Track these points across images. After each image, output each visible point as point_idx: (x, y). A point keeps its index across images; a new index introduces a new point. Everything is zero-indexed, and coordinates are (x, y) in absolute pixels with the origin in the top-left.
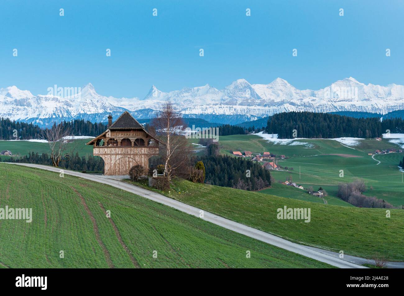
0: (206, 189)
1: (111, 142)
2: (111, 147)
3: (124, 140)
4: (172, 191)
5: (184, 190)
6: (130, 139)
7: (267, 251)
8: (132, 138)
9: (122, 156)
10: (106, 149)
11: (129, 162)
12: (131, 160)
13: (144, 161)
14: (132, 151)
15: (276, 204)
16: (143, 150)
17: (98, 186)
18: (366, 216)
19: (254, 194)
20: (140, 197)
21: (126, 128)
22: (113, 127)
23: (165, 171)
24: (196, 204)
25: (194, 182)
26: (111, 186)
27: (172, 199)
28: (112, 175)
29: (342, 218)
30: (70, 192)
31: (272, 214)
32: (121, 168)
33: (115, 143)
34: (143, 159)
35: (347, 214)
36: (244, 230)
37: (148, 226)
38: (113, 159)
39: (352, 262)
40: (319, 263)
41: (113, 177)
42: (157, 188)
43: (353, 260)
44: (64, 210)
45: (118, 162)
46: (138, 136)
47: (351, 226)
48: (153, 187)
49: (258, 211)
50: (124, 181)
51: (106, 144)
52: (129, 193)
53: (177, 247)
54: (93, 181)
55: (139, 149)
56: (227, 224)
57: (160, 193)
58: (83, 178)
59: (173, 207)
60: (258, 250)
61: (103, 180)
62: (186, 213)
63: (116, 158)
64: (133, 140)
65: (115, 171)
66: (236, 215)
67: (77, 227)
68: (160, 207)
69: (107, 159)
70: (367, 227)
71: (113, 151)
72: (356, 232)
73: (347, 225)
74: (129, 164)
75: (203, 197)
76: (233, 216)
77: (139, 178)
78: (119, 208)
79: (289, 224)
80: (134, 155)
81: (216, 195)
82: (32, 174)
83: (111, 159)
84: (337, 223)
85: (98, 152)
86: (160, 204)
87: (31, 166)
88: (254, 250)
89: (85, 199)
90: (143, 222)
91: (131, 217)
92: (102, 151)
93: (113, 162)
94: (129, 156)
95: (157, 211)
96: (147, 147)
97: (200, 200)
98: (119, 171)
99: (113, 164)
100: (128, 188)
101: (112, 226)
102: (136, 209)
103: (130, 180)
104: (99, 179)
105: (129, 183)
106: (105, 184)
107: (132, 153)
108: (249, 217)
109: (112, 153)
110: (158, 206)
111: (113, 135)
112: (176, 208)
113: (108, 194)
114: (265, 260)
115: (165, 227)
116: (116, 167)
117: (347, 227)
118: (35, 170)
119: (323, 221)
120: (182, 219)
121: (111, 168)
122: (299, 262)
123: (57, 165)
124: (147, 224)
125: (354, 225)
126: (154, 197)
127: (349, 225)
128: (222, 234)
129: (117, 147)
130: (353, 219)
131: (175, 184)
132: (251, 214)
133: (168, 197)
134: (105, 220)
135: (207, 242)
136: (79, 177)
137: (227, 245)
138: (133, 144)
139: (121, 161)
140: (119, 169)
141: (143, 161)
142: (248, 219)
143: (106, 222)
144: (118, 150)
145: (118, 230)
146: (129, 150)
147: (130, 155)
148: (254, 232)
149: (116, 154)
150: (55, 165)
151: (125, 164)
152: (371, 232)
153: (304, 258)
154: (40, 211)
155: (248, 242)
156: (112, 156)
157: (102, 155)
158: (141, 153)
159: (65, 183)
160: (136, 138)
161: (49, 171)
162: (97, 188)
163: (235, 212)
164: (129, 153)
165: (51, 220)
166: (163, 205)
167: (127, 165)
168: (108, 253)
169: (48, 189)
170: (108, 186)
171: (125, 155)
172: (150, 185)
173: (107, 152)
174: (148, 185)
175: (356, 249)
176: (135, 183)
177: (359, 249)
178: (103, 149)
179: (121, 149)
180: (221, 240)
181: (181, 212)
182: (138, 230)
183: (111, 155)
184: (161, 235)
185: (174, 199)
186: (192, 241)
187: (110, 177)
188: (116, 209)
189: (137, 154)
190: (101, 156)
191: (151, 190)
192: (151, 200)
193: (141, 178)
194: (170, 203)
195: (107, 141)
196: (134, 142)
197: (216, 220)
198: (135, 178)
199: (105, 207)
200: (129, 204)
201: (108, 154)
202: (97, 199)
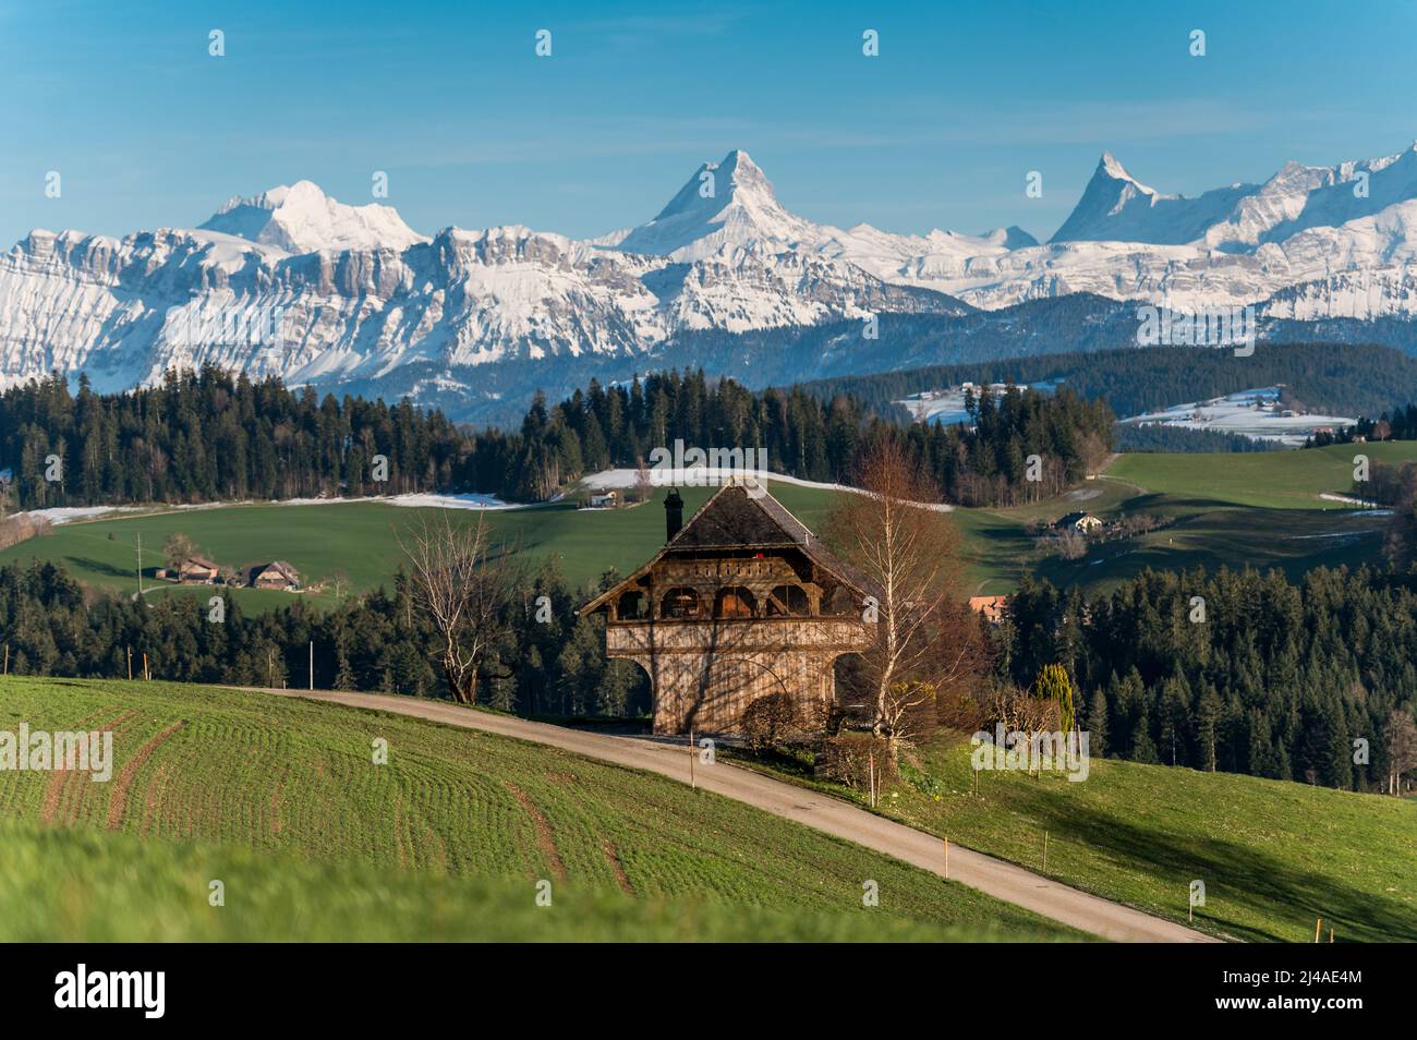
1: (675, 602)
2: (676, 623)
3: (726, 593)
4: (905, 793)
5: (962, 786)
6: (752, 587)
8: (759, 586)
10: (657, 632)
11: (748, 679)
12: (756, 670)
13: (808, 674)
14: (760, 636)
16: (804, 629)
17: (616, 779)
20: (770, 817)
22: (681, 541)
26: (666, 779)
27: (894, 821)
30: (500, 805)
32: (716, 702)
34: (802, 666)
42: (841, 784)
46: (779, 573)
51: (658, 610)
54: (599, 761)
55: (787, 627)
56: (1074, 910)
57: (851, 800)
58: (561, 750)
59: (889, 852)
62: (931, 873)
64: (762, 590)
65: (693, 717)
69: (661, 668)
71: (687, 636)
74: (748, 688)
77: (778, 747)
78: (675, 857)
80: (766, 650)
83: (676, 669)
85: (623, 644)
86: (838, 841)
87: (362, 705)
89: (553, 829)
92: (641, 639)
93: (684, 681)
94: (747, 657)
96: (817, 619)
98: (709, 717)
99: (685, 688)
100: (733, 785)
102: (740, 863)
103: (743, 752)
105: (740, 766)
106: (644, 772)
107: (759, 642)
109: (682, 645)
111: (681, 574)
113: (645, 810)
118: (378, 721)
121: (675, 705)
123: (469, 697)
126: (826, 818)
129: (700, 619)
133: (882, 816)
136: (546, 746)
138: (762, 608)
139: (715, 678)
141: (804, 675)
144: (704, 634)
147: (751, 650)
150: (458, 695)
156: (681, 658)
157: (641, 653)
158: (796, 640)
159: (487, 769)
160: (775, 585)
161: (433, 723)
162: (610, 789)
164: (746, 644)
169: (422, 795)
170: (656, 777)
171: (729, 651)
173: (658, 643)
176: (762, 767)
178: (646, 630)
179: (714, 629)
181: (907, 867)
183: (676, 652)
185: (899, 821)
188: (663, 864)
190: (637, 658)
191: (820, 792)
192: (810, 830)
195: (661, 598)
196: (769, 600)
197: (1039, 898)
198: (762, 743)
199: (622, 856)
201: (663, 651)
202: (603, 827)
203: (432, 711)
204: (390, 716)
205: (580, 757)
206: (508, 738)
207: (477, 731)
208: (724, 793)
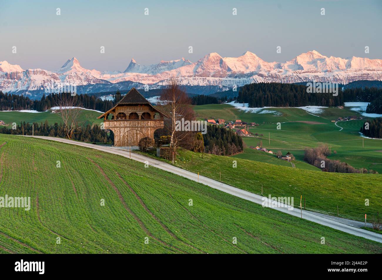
0: (207, 158)
1: (119, 116)
2: (120, 121)
3: (132, 114)
4: (178, 161)
5: (188, 159)
6: (138, 113)
7: (273, 216)
8: (139, 113)
9: (130, 128)
10: (115, 123)
11: (137, 134)
12: (138, 132)
13: (151, 133)
14: (139, 124)
15: (270, 172)
16: (149, 123)
17: (112, 157)
18: (350, 181)
19: (248, 162)
21: (134, 103)
22: (121, 102)
23: (171, 142)
24: (201, 172)
25: (195, 152)
26: (123, 157)
27: (180, 168)
28: (121, 146)
29: (330, 183)
30: (88, 163)
31: (269, 181)
32: (129, 139)
33: (124, 117)
34: (149, 131)
35: (333, 180)
36: (249, 196)
37: (165, 194)
38: (122, 132)
39: (350, 225)
40: (322, 227)
41: (123, 148)
42: (165, 158)
43: (351, 223)
44: (88, 181)
45: (127, 134)
46: (144, 110)
47: (339, 191)
48: (161, 157)
49: (255, 178)
50: (134, 151)
51: (115, 118)
52: (140, 163)
53: (197, 214)
54: (106, 153)
55: (146, 122)
56: (233, 191)
57: (168, 163)
58: (96, 150)
59: (182, 175)
60: (265, 216)
61: (115, 151)
62: (194, 181)
63: (124, 130)
64: (140, 114)
65: (124, 142)
66: (238, 182)
67: (104, 196)
68: (171, 176)
69: (116, 131)
70: (354, 192)
71: (123, 124)
72: (345, 197)
73: (336, 190)
74: (137, 136)
75: (206, 166)
76: (235, 183)
77: (147, 149)
78: (135, 177)
79: (285, 189)
80: (141, 128)
81: (216, 164)
82: (50, 146)
83: (120, 131)
84: (327, 188)
85: (108, 126)
86: (170, 173)
87: (46, 139)
88: (262, 215)
89: (103, 169)
90: (159, 191)
91: (147, 186)
92: (112, 124)
93: (122, 134)
94: (137, 129)
95: (169, 179)
96: (153, 120)
97: (204, 168)
98: (128, 142)
99: (122, 136)
100: (139, 158)
101: (134, 195)
102: (150, 178)
103: (139, 151)
104: (111, 150)
105: (139, 154)
106: (118, 155)
107: (139, 125)
108: (249, 184)
109: (121, 126)
110: (169, 175)
111: (121, 109)
112: (185, 176)
113: (122, 165)
114: (275, 224)
115: (179, 195)
116: (124, 139)
117: (336, 192)
118: (51, 143)
119: (314, 186)
120: (192, 187)
121: (120, 140)
122: (304, 226)
123: (70, 138)
124: (163, 192)
125: (341, 189)
126: (163, 167)
127: (338, 190)
128: (230, 201)
129: (125, 120)
130: (340, 184)
131: (180, 154)
132: (251, 181)
133: (176, 166)
134: (126, 189)
135: (220, 208)
136: (93, 149)
137: (237, 210)
138: (140, 118)
139: (129, 134)
140: (128, 140)
141: (149, 133)
142: (249, 186)
143: (127, 192)
144: (127, 124)
145: (141, 199)
146: (136, 123)
147: (138, 127)
148: (258, 198)
149: (125, 127)
150: (68, 137)
151: (133, 136)
152: (358, 196)
153: (307, 222)
154: (68, 181)
155: (254, 207)
156: (121, 129)
157: (112, 127)
158: (148, 125)
159: (81, 154)
160: (143, 113)
161: (64, 143)
162: (111, 159)
163: (236, 179)
164: (137, 126)
165: (79, 190)
166: (172, 174)
167: (135, 137)
168: (140, 220)
169: (69, 160)
170: (121, 156)
171: (133, 127)
172: (158, 155)
173: (116, 125)
174: (156, 155)
175: (349, 213)
176: (144, 154)
177: (352, 213)
178: (113, 122)
179: (129, 122)
180: (230, 206)
181: (190, 180)
182: (157, 198)
183: (120, 127)
184: (178, 202)
185: (181, 168)
186: (207, 208)
187: (119, 148)
189: (144, 127)
190: (111, 129)
191: (160, 160)
192: (162, 170)
193: (149, 148)
194: (179, 172)
195: (116, 115)
196: (141, 116)
197: (223, 188)
198: (144, 149)
199: (122, 176)
200: (143, 173)
201: (117, 127)
202: (114, 169)
203: (63, 140)
204: (54, 141)
205: (101, 151)
206: (83, 147)
207: (75, 145)
208: (137, 160)
